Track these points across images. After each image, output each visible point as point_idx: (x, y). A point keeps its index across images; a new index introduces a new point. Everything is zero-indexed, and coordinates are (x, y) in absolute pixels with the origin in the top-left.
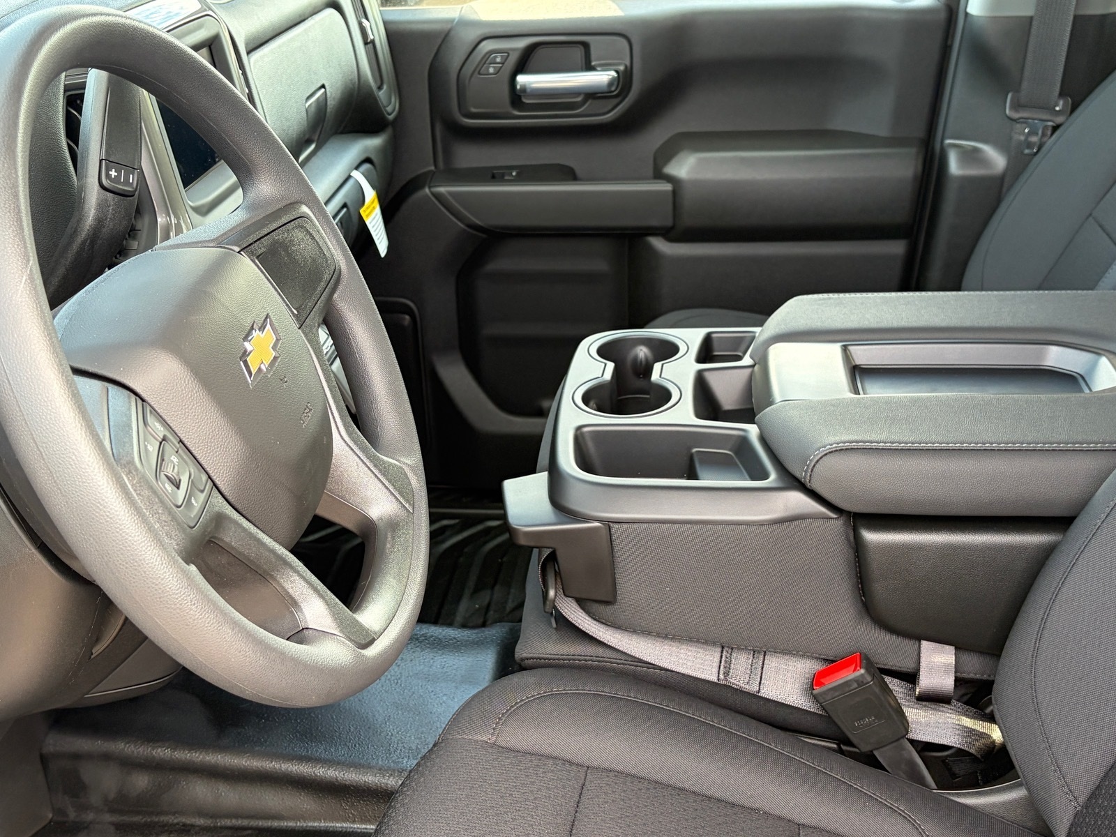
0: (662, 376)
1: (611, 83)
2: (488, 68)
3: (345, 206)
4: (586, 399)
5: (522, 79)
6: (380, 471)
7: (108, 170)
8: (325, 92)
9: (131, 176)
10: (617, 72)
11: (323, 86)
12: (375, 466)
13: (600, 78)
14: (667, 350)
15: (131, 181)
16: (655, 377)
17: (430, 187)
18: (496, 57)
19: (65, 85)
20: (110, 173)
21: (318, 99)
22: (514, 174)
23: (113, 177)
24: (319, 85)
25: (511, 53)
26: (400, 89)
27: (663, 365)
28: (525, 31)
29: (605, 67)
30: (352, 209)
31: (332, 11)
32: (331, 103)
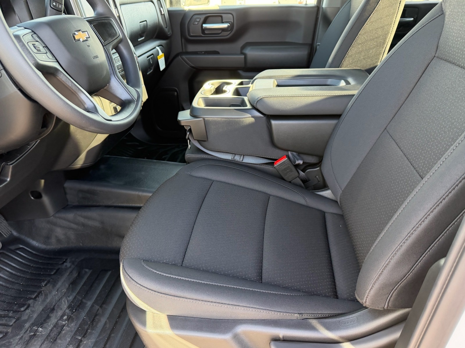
3: (153, 54)
10: (229, 24)
13: (225, 26)
25: (201, 19)
29: (226, 22)
30: (155, 56)
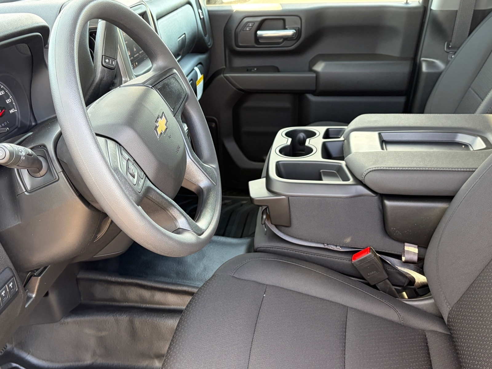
0: (310, 143)
1: (293, 35)
2: (246, 29)
4: (281, 151)
5: (259, 33)
6: (204, 170)
7: (105, 59)
8: (185, 36)
9: (114, 62)
11: (185, 34)
12: (202, 168)
14: (312, 134)
15: (114, 64)
16: (307, 144)
17: (223, 74)
18: (249, 24)
19: (89, 28)
20: (106, 60)
21: (182, 38)
22: (255, 69)
23: (107, 62)
24: (183, 33)
26: (212, 36)
27: (310, 140)
28: (261, 14)
31: (188, 6)
32: (187, 40)
